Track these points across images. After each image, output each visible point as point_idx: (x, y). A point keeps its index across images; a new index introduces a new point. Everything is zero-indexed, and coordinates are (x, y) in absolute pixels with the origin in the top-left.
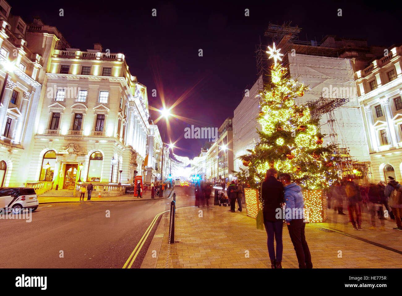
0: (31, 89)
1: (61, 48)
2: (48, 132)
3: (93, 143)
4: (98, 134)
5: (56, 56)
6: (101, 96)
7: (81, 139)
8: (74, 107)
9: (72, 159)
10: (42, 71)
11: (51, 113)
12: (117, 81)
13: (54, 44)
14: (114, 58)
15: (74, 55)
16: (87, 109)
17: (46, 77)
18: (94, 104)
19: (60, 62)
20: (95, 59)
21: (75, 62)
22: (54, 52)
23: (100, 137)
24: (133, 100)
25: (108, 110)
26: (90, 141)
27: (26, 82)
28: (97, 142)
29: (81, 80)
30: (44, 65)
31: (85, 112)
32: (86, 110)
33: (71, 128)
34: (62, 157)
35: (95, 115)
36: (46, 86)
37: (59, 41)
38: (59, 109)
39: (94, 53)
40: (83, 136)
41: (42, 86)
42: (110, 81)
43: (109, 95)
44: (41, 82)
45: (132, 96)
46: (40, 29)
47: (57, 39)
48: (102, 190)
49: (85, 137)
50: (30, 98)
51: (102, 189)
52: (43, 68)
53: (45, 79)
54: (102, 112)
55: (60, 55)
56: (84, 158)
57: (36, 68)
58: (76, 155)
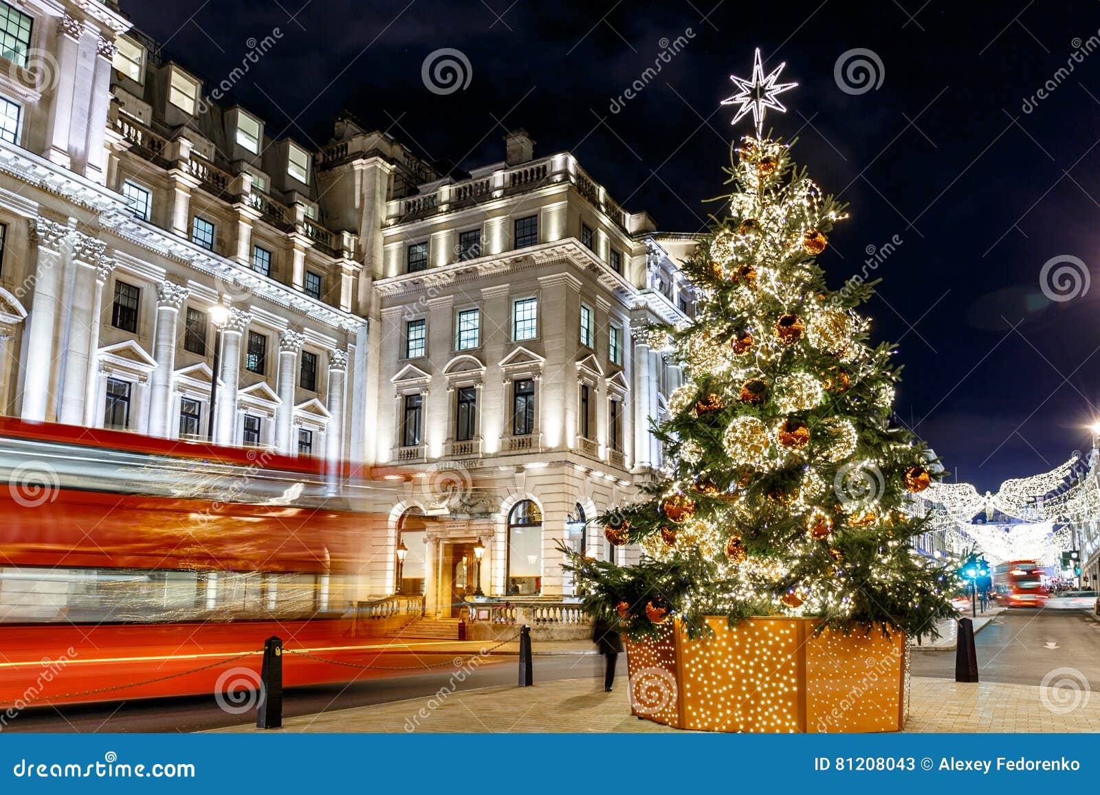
0: (345, 339)
1: (402, 192)
2: (400, 455)
3: (508, 475)
4: (522, 444)
5: (391, 222)
6: (519, 316)
7: (478, 466)
8: (450, 370)
9: (459, 528)
10: (363, 280)
11: (399, 398)
12: (556, 257)
13: (382, 186)
14: (542, 177)
15: (435, 201)
16: (484, 368)
17: (376, 293)
18: (501, 348)
19: (404, 236)
20: (492, 199)
21: (439, 226)
22: (387, 211)
23: (526, 451)
24: (642, 304)
25: (542, 361)
26: (501, 469)
27: (328, 321)
28: (520, 469)
29: (461, 278)
30: (367, 259)
31: (480, 380)
32: (482, 373)
33: (451, 436)
34: (437, 524)
35: (507, 383)
36: (380, 319)
37: (394, 171)
38: (416, 382)
39: (484, 180)
40: (481, 456)
41: (368, 324)
42: (538, 262)
43: (539, 308)
44: (363, 312)
45: (634, 289)
46: (344, 153)
47: (388, 168)
48: (530, 619)
49: (486, 456)
50: (345, 364)
51: (532, 617)
52: (366, 267)
53: (374, 299)
54: (526, 370)
55: (403, 213)
56: (489, 524)
57: (349, 275)
58: (467, 516)
